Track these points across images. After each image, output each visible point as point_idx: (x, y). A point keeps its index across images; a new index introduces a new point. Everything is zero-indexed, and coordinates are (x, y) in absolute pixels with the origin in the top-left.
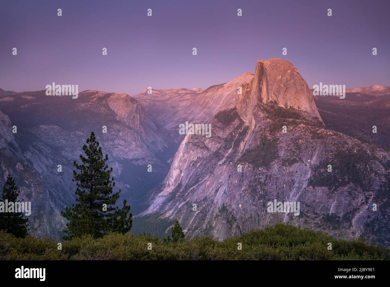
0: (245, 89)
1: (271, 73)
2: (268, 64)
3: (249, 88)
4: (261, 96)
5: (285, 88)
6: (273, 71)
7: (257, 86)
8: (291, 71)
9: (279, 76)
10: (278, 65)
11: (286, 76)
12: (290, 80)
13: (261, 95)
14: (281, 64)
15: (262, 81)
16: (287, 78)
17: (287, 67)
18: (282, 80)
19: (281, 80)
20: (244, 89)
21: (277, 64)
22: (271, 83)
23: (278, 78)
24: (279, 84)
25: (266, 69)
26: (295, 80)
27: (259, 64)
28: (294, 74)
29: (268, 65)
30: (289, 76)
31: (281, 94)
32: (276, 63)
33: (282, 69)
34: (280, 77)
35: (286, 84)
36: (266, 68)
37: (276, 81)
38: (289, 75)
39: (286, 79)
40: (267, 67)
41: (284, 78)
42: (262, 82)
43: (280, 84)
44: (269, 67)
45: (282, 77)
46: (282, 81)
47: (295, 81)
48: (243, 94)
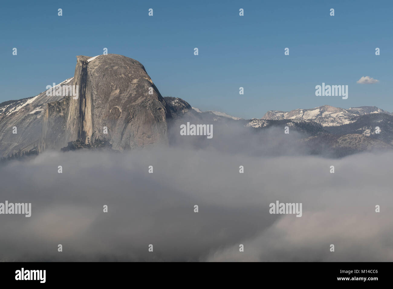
0: (55, 113)
1: (100, 84)
2: (96, 66)
3: (62, 112)
4: (83, 127)
5: (125, 113)
6: (104, 79)
7: (76, 108)
8: (138, 81)
9: (116, 89)
10: (116, 67)
11: (129, 90)
12: (136, 99)
13: (84, 125)
14: (121, 66)
15: (85, 98)
16: (131, 94)
17: (133, 72)
18: (121, 97)
19: (118, 98)
20: (53, 112)
21: (112, 67)
22: (98, 104)
23: (112, 94)
24: (114, 105)
25: (92, 75)
26: (145, 98)
27: (81, 65)
28: (144, 86)
29: (96, 68)
30: (135, 91)
31: (117, 125)
32: (112, 65)
33: (123, 75)
34: (118, 91)
35: (128, 106)
36: (92, 73)
37: (109, 100)
38: (134, 89)
39: (129, 95)
40: (93, 70)
41: (125, 95)
42: (85, 100)
43: (117, 105)
44: (97, 71)
45: (121, 93)
46: (121, 100)
47: (145, 100)
48: (49, 122)
